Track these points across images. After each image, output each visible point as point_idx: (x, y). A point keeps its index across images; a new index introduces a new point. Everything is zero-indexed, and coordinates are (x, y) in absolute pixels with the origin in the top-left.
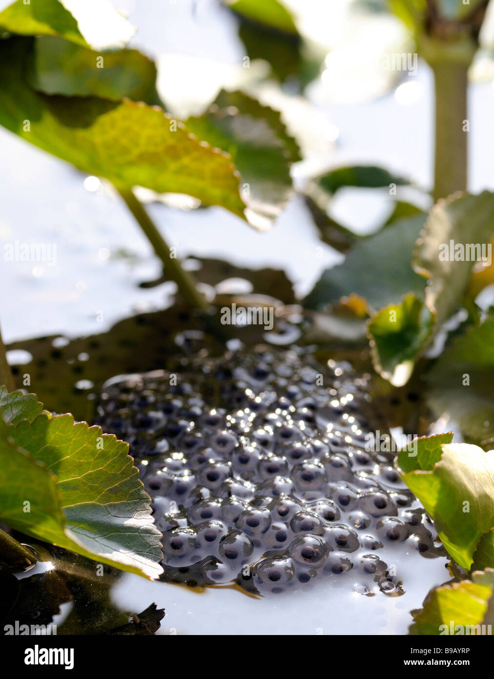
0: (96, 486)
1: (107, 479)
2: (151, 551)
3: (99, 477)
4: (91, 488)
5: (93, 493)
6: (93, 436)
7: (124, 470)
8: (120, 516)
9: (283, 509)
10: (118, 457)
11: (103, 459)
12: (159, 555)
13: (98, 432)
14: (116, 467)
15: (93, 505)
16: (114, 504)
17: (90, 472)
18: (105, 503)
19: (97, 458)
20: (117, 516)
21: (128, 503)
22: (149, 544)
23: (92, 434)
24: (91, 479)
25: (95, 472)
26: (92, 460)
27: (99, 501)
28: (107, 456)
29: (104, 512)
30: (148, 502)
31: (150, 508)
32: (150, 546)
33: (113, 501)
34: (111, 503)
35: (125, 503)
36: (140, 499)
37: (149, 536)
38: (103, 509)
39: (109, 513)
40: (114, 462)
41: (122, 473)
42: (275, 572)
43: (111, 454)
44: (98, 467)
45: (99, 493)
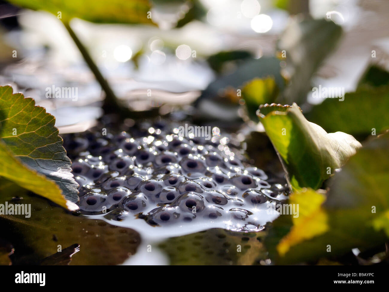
0: (29, 144)
1: (37, 141)
2: (70, 195)
3: (31, 138)
4: (26, 145)
5: (27, 149)
6: (27, 105)
7: (52, 136)
8: (46, 168)
9: (173, 179)
10: (47, 125)
11: (35, 125)
12: (76, 198)
13: (32, 102)
14: (45, 133)
15: (26, 158)
16: (42, 160)
17: (24, 133)
18: (36, 158)
19: (30, 124)
20: (45, 168)
21: (54, 161)
22: (69, 190)
23: (27, 103)
24: (26, 138)
25: (29, 134)
26: (27, 124)
27: (31, 155)
28: (38, 123)
29: (35, 164)
30: (69, 164)
31: (71, 168)
32: (70, 191)
33: (42, 158)
34: (40, 158)
35: (51, 160)
36: (63, 160)
37: (68, 185)
38: (34, 162)
39: (39, 166)
40: (43, 128)
41: (49, 138)
42: (166, 214)
43: (41, 122)
44: (31, 130)
45: (32, 150)
